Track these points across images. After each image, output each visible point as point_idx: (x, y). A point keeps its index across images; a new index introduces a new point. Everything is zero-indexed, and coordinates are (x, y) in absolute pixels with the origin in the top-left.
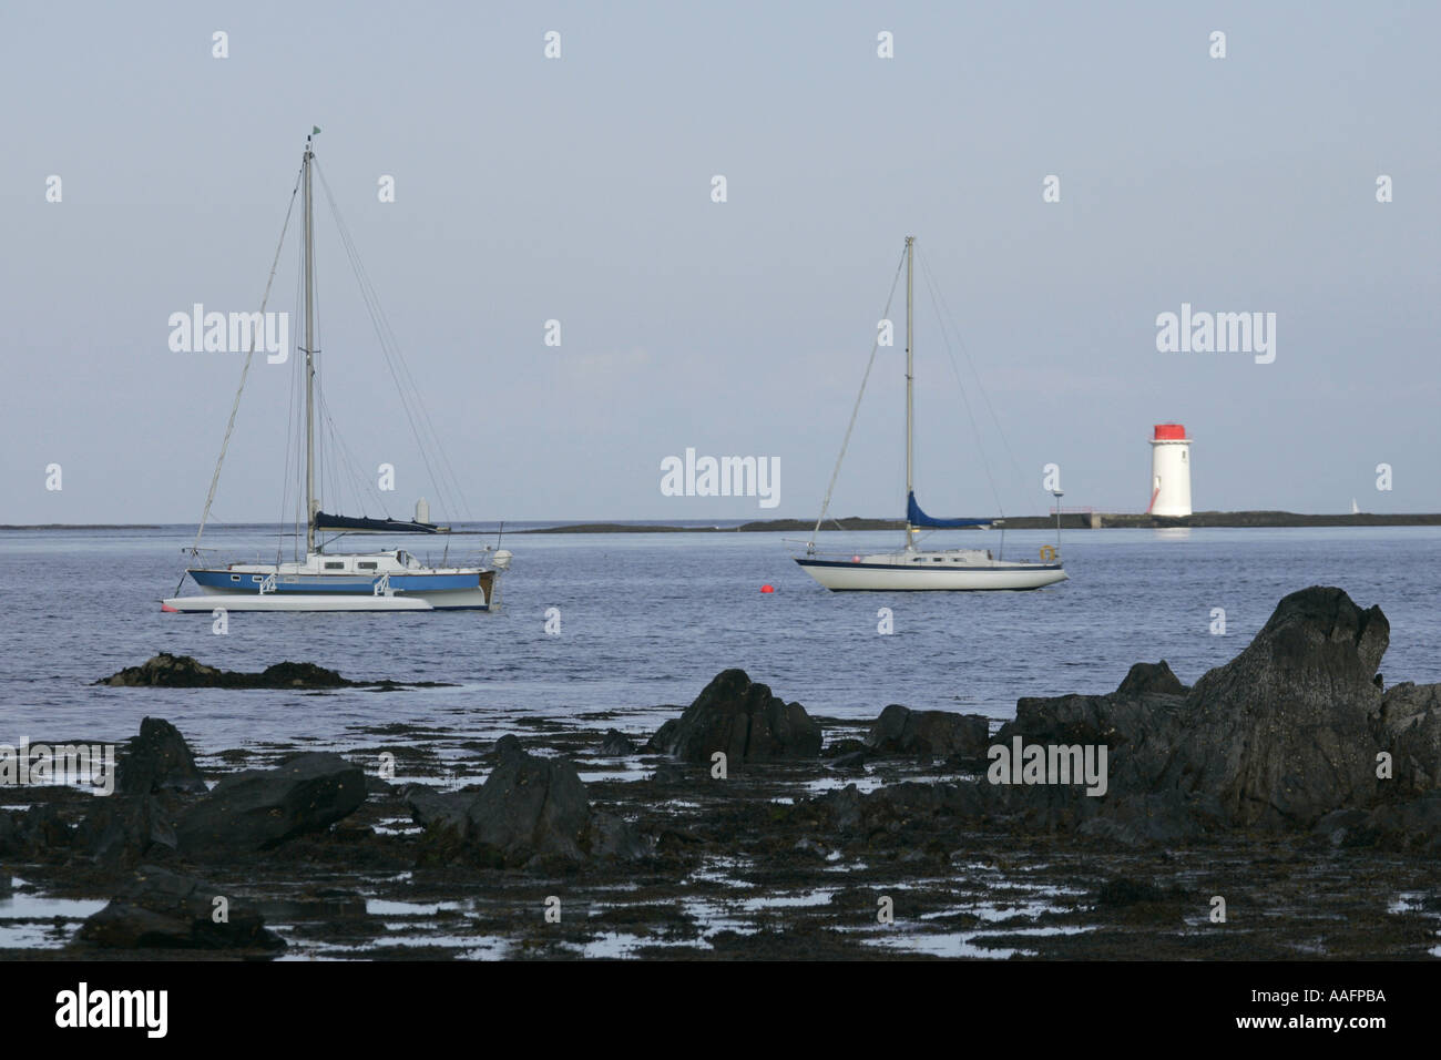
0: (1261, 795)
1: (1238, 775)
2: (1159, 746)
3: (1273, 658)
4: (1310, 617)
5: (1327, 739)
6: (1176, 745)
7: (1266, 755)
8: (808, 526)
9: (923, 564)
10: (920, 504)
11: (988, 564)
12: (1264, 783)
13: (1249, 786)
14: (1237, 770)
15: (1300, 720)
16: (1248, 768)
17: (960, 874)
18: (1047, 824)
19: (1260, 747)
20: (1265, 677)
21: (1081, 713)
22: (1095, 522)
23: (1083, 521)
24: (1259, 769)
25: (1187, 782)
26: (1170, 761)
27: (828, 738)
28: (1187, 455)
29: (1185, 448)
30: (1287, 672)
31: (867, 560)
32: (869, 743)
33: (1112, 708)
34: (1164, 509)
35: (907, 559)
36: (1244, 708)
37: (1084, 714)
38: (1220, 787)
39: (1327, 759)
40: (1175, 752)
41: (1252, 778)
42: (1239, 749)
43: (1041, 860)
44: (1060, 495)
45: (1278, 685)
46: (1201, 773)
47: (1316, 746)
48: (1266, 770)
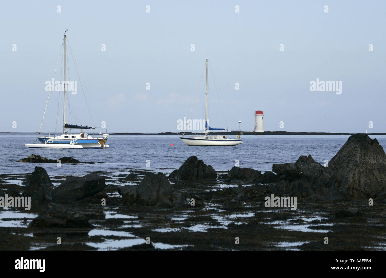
0: (359, 189)
1: (352, 183)
3: (360, 150)
5: (376, 173)
6: (332, 174)
7: (360, 177)
12: (359, 185)
13: (355, 186)
14: (351, 181)
15: (369, 168)
16: (355, 181)
19: (358, 175)
20: (358, 155)
24: (358, 181)
25: (337, 184)
26: (330, 179)
30: (364, 154)
36: (352, 164)
38: (347, 186)
39: (376, 179)
40: (332, 176)
41: (356, 184)
42: (352, 176)
45: (362, 158)
46: (340, 182)
47: (373, 175)
48: (360, 182)
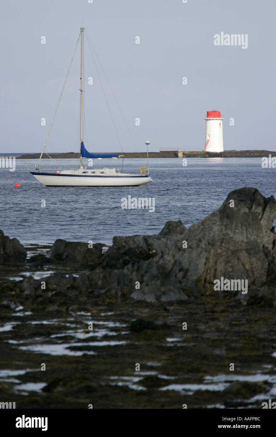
1: (203, 272)
2: (168, 258)
3: (220, 219)
4: (241, 201)
5: (244, 256)
6: (176, 258)
7: (216, 263)
8: (35, 156)
9: (86, 174)
10: (86, 147)
11: (116, 174)
13: (208, 277)
14: (203, 270)
15: (231, 248)
16: (208, 269)
17: (72, 316)
18: (117, 293)
19: (213, 260)
20: (216, 228)
21: (140, 243)
22: (180, 155)
23: (175, 154)
24: (213, 270)
25: (180, 275)
26: (173, 266)
27: (29, 255)
28: (222, 124)
29: (221, 122)
30: (226, 226)
31: (62, 173)
32: (48, 256)
33: (154, 241)
34: (211, 149)
35: (80, 172)
36: (206, 242)
37: (141, 244)
38: (195, 278)
39: (243, 265)
40: (176, 262)
41: (209, 273)
42: (204, 261)
43: (111, 311)
44: (149, 144)
45: (222, 232)
46: (187, 271)
47: (239, 259)
48: (216, 270)
